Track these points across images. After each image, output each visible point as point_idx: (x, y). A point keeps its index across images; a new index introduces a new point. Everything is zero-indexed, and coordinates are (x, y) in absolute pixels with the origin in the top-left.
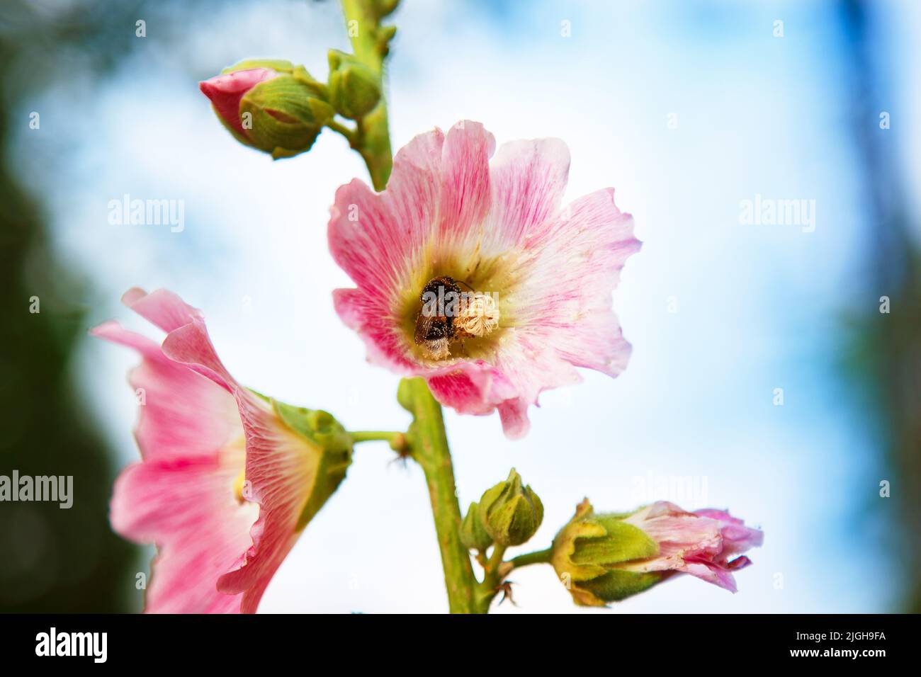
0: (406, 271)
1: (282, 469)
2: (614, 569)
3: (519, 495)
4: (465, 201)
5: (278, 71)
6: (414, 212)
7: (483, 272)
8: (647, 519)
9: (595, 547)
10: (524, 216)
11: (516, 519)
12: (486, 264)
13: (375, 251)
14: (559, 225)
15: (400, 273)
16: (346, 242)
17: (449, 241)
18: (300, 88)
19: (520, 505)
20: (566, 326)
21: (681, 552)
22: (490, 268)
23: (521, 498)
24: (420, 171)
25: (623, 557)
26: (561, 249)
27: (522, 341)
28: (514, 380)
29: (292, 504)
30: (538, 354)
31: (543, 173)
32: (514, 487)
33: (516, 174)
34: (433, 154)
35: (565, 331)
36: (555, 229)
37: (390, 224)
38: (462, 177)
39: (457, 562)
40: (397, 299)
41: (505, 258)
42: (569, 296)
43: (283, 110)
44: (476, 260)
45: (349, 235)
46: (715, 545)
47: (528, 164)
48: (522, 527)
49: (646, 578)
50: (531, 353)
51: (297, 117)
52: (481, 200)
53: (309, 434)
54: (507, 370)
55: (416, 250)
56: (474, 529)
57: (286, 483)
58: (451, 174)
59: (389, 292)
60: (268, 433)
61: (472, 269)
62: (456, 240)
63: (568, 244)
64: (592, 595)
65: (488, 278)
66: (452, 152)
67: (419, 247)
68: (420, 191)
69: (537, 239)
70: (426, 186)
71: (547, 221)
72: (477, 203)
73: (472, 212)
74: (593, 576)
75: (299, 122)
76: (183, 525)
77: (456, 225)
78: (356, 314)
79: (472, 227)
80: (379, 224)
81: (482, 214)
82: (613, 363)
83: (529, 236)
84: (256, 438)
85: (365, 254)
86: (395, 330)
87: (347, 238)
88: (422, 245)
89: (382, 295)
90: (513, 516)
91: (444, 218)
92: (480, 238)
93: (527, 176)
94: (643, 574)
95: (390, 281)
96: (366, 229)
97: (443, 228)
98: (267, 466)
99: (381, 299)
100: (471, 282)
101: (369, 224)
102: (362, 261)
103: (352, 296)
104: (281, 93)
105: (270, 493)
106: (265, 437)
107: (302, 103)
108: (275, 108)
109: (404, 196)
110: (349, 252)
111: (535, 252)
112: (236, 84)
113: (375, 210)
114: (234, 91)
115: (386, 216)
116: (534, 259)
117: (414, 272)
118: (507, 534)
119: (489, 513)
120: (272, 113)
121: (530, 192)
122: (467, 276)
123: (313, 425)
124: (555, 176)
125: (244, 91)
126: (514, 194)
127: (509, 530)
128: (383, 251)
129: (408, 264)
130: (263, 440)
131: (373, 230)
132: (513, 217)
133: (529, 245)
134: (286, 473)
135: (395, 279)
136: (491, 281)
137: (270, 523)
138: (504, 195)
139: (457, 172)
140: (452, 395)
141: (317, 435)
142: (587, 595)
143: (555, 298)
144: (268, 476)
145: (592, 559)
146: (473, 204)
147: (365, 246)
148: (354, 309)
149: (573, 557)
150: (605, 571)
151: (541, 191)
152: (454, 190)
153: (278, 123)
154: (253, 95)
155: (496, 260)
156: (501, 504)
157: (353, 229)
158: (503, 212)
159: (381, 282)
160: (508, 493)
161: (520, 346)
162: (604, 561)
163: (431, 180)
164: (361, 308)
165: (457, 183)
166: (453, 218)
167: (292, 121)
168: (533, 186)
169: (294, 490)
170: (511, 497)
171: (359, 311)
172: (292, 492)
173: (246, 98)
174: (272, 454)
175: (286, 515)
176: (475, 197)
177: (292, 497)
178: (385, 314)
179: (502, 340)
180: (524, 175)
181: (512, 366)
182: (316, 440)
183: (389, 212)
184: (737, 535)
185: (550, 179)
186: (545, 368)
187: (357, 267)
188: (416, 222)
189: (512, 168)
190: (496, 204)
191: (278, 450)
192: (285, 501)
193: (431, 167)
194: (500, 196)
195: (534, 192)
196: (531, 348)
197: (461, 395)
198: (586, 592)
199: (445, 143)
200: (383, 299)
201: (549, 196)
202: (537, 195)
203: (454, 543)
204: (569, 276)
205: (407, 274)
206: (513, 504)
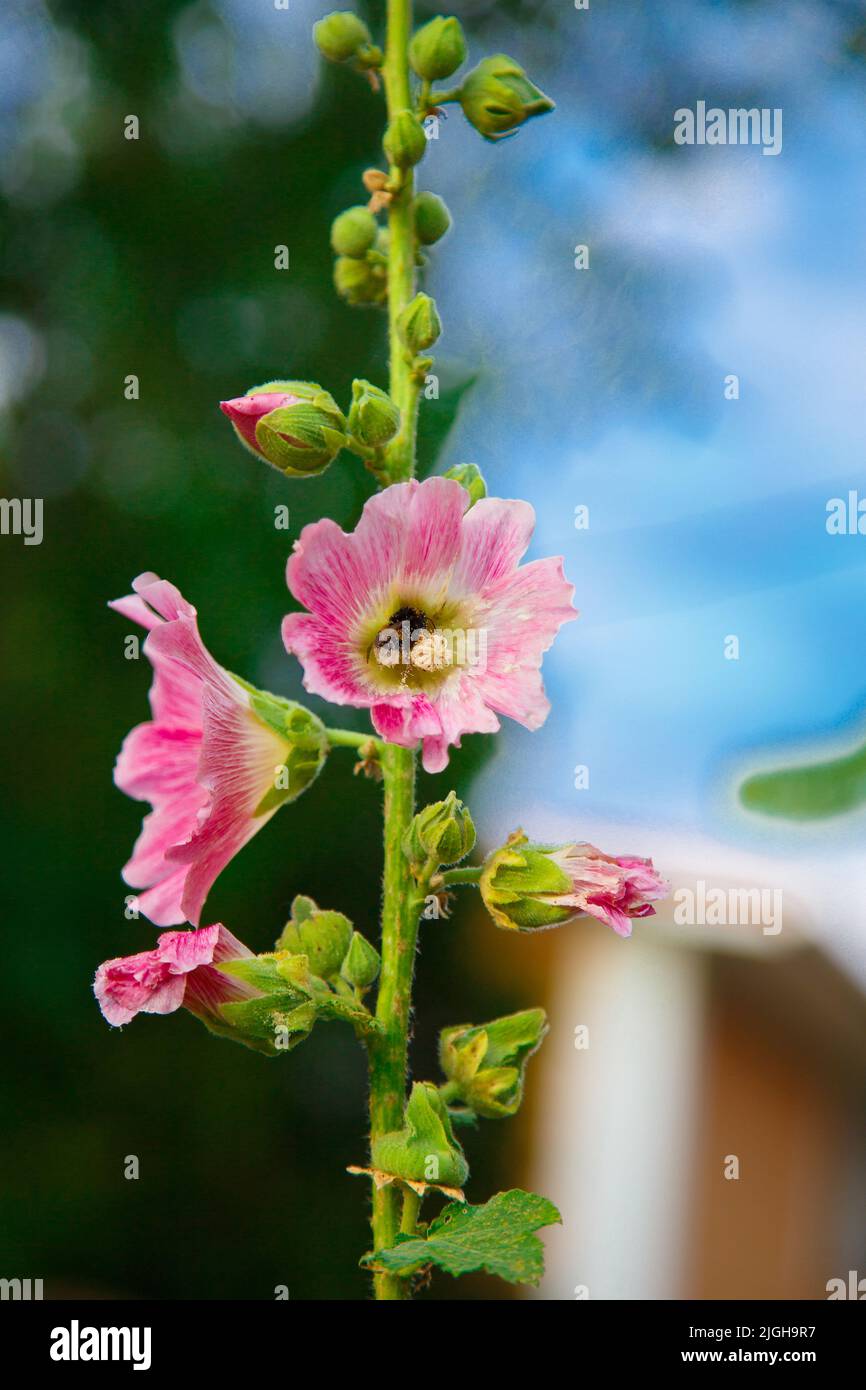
0: (370, 604)
1: (245, 760)
2: (528, 898)
3: (452, 818)
4: (432, 548)
5: (299, 397)
6: (381, 553)
7: (447, 612)
8: (568, 857)
9: (515, 875)
10: (488, 569)
11: (444, 838)
12: (451, 605)
13: (338, 585)
14: (514, 582)
15: (363, 606)
16: (311, 575)
17: (413, 582)
18: (317, 415)
19: (450, 827)
20: (499, 677)
21: (587, 892)
22: (453, 611)
23: (452, 821)
24: (389, 519)
25: (537, 888)
26: (511, 605)
27: (463, 682)
28: (444, 718)
29: (252, 792)
30: (468, 697)
31: (510, 533)
32: (449, 809)
33: (486, 529)
34: (405, 504)
35: (499, 682)
36: (509, 586)
37: (356, 563)
38: (429, 529)
39: (397, 867)
40: (358, 627)
41: (465, 603)
42: (509, 650)
43: (295, 436)
44: (442, 601)
45: (314, 569)
46: (614, 892)
47: (498, 522)
48: (450, 847)
49: (555, 909)
50: (465, 695)
51: (308, 442)
52: (447, 552)
53: (282, 731)
54: (442, 706)
55: (382, 586)
56: (413, 840)
57: (247, 774)
58: (417, 525)
59: (350, 622)
60: (237, 726)
61: (439, 609)
62: (421, 581)
63: (518, 601)
64: (507, 918)
65: (452, 618)
66: (420, 506)
67: (385, 584)
68: (387, 536)
69: (493, 592)
70: (394, 532)
71: (506, 577)
72: (443, 552)
73: (437, 560)
74: (507, 901)
75: (312, 447)
76: (177, 789)
77: (420, 569)
78: (309, 640)
79: (436, 572)
80: (345, 562)
81: (448, 562)
82: (532, 717)
83: (487, 588)
84: (221, 730)
85: (327, 587)
86: (351, 656)
87: (312, 571)
88: (388, 581)
89: (341, 624)
90: (443, 836)
91: (408, 563)
92: (446, 582)
93: (494, 533)
94: (553, 906)
95: (352, 613)
96: (331, 565)
97: (408, 570)
98: (229, 756)
99: (339, 627)
100: (438, 618)
101: (334, 559)
102: (324, 593)
103: (310, 622)
104: (296, 420)
105: (226, 781)
106: (233, 730)
107: (316, 431)
108: (288, 434)
109: (372, 539)
110: (313, 584)
111: (490, 603)
112: (255, 407)
113: (343, 548)
114: (250, 413)
115: (352, 554)
116: (489, 610)
117: (379, 604)
118: (435, 851)
119: (424, 829)
120: (284, 436)
121: (496, 547)
122: (434, 613)
123: (288, 723)
124: (518, 538)
125: (262, 414)
126: (481, 547)
127: (438, 848)
128: (347, 586)
129: (371, 597)
130: (230, 732)
131: (338, 567)
132: (477, 570)
133: (486, 596)
134: (248, 764)
135: (357, 611)
136: (453, 621)
137: (222, 808)
138: (472, 546)
139: (424, 524)
140: (385, 724)
141: (290, 732)
142: (503, 917)
143: (500, 648)
144: (227, 765)
145: (511, 886)
146: (439, 554)
147: (328, 580)
148: (309, 635)
149: (494, 882)
150: (519, 899)
151: (505, 548)
152: (420, 537)
153: (290, 446)
154: (270, 419)
155: (459, 603)
156: (434, 824)
157: (319, 565)
158: (469, 562)
159: (341, 612)
160: (443, 814)
161: (458, 687)
162: (520, 889)
163: (400, 527)
164: (317, 635)
165: (424, 533)
166: (420, 561)
167: (305, 446)
168: (499, 542)
169: (255, 781)
170: (443, 819)
171: (313, 636)
172: (251, 782)
173: (262, 421)
174: (236, 745)
175: (244, 801)
176: (441, 546)
177: (252, 786)
178: (342, 641)
179: (450, 678)
180: (493, 531)
181: (446, 704)
182: (288, 737)
183: (356, 551)
184: (645, 886)
185: (514, 540)
186: (472, 712)
187: (318, 598)
188: (382, 563)
189: (483, 522)
190: (466, 554)
191: (244, 743)
192: (242, 789)
193: (402, 517)
194: (468, 547)
195: (499, 549)
196: (466, 691)
197: (392, 724)
198: (502, 914)
199: (415, 495)
200: (342, 627)
201: (511, 554)
202: (501, 552)
203: (397, 850)
204: (513, 632)
205: (371, 606)
206: (445, 825)
